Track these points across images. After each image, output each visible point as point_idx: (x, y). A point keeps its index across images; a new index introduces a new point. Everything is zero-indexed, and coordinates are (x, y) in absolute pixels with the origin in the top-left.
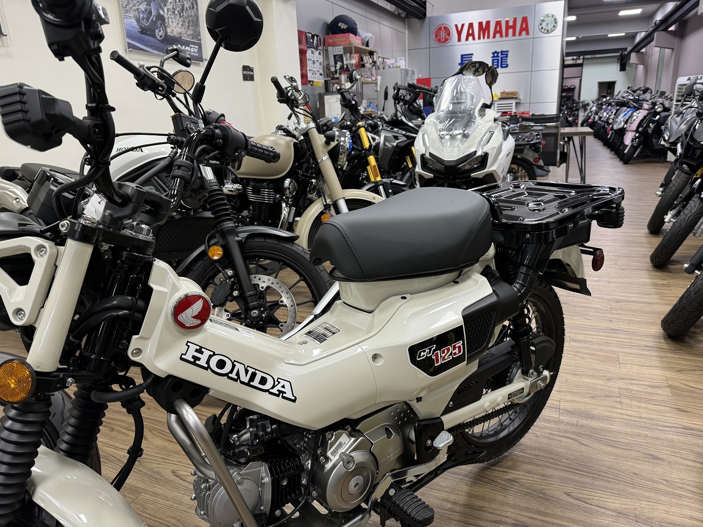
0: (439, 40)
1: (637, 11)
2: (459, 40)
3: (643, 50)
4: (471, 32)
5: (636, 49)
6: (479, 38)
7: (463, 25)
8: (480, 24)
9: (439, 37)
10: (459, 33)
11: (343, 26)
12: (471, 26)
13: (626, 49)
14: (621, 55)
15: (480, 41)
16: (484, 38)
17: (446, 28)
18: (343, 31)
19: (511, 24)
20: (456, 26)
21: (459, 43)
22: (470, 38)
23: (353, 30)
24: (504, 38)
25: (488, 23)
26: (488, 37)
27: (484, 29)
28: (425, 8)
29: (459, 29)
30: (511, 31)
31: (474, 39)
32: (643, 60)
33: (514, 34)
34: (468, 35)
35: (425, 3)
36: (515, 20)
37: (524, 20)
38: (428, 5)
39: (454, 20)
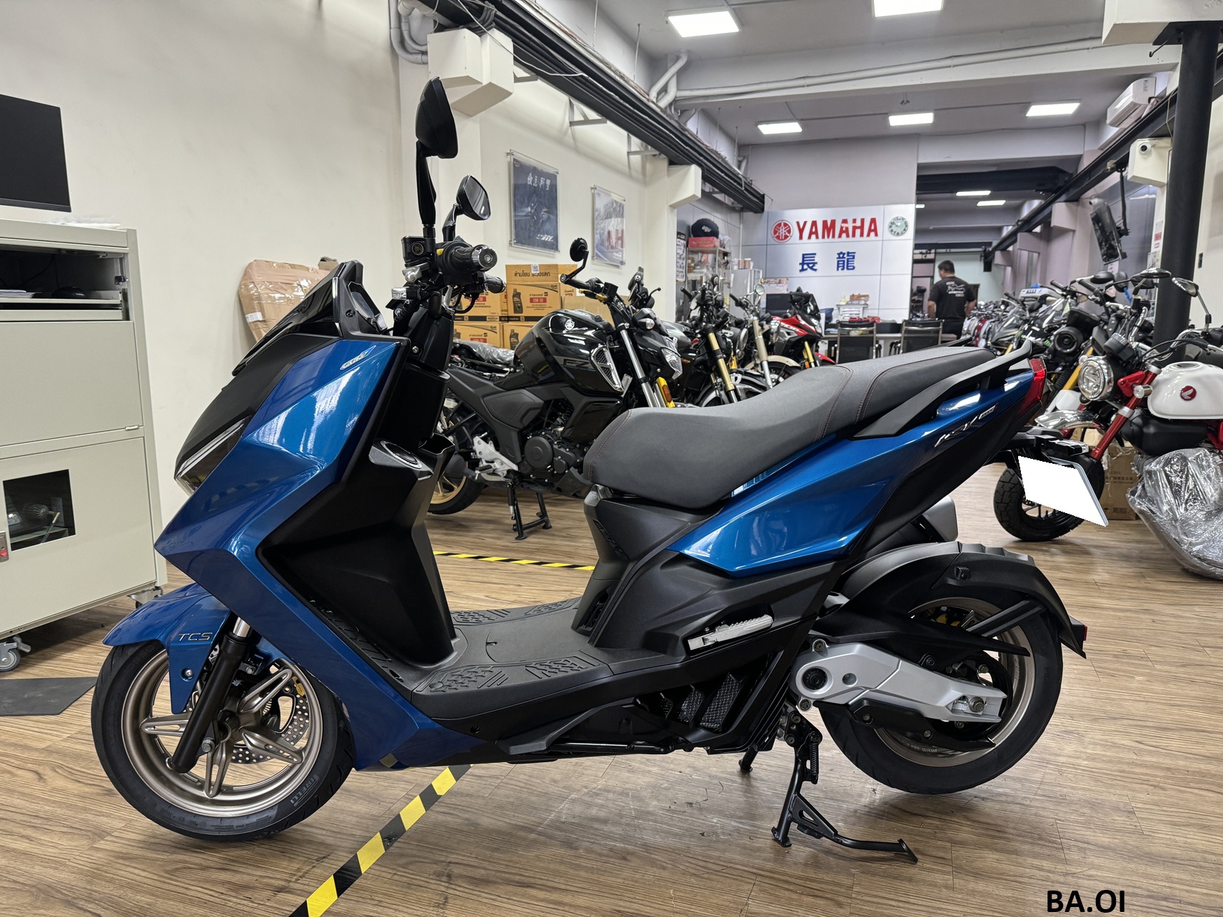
0: (778, 237)
1: (1001, 203)
2: (801, 237)
3: (1011, 249)
4: (814, 230)
5: (1002, 247)
6: (823, 237)
7: (805, 223)
8: (825, 223)
9: (778, 234)
10: (801, 231)
11: (706, 229)
12: (814, 223)
13: (990, 244)
14: (985, 250)
15: (823, 240)
16: (828, 237)
17: (785, 225)
18: (707, 235)
19: (858, 224)
20: (798, 223)
21: (801, 241)
22: (813, 236)
23: (714, 233)
24: (851, 238)
25: (833, 222)
26: (833, 236)
27: (829, 228)
28: (763, 202)
30: (858, 232)
31: (817, 237)
32: (1010, 261)
33: (862, 235)
34: (811, 233)
35: (763, 196)
36: (863, 221)
37: (873, 221)
38: (766, 199)
39: (795, 216)
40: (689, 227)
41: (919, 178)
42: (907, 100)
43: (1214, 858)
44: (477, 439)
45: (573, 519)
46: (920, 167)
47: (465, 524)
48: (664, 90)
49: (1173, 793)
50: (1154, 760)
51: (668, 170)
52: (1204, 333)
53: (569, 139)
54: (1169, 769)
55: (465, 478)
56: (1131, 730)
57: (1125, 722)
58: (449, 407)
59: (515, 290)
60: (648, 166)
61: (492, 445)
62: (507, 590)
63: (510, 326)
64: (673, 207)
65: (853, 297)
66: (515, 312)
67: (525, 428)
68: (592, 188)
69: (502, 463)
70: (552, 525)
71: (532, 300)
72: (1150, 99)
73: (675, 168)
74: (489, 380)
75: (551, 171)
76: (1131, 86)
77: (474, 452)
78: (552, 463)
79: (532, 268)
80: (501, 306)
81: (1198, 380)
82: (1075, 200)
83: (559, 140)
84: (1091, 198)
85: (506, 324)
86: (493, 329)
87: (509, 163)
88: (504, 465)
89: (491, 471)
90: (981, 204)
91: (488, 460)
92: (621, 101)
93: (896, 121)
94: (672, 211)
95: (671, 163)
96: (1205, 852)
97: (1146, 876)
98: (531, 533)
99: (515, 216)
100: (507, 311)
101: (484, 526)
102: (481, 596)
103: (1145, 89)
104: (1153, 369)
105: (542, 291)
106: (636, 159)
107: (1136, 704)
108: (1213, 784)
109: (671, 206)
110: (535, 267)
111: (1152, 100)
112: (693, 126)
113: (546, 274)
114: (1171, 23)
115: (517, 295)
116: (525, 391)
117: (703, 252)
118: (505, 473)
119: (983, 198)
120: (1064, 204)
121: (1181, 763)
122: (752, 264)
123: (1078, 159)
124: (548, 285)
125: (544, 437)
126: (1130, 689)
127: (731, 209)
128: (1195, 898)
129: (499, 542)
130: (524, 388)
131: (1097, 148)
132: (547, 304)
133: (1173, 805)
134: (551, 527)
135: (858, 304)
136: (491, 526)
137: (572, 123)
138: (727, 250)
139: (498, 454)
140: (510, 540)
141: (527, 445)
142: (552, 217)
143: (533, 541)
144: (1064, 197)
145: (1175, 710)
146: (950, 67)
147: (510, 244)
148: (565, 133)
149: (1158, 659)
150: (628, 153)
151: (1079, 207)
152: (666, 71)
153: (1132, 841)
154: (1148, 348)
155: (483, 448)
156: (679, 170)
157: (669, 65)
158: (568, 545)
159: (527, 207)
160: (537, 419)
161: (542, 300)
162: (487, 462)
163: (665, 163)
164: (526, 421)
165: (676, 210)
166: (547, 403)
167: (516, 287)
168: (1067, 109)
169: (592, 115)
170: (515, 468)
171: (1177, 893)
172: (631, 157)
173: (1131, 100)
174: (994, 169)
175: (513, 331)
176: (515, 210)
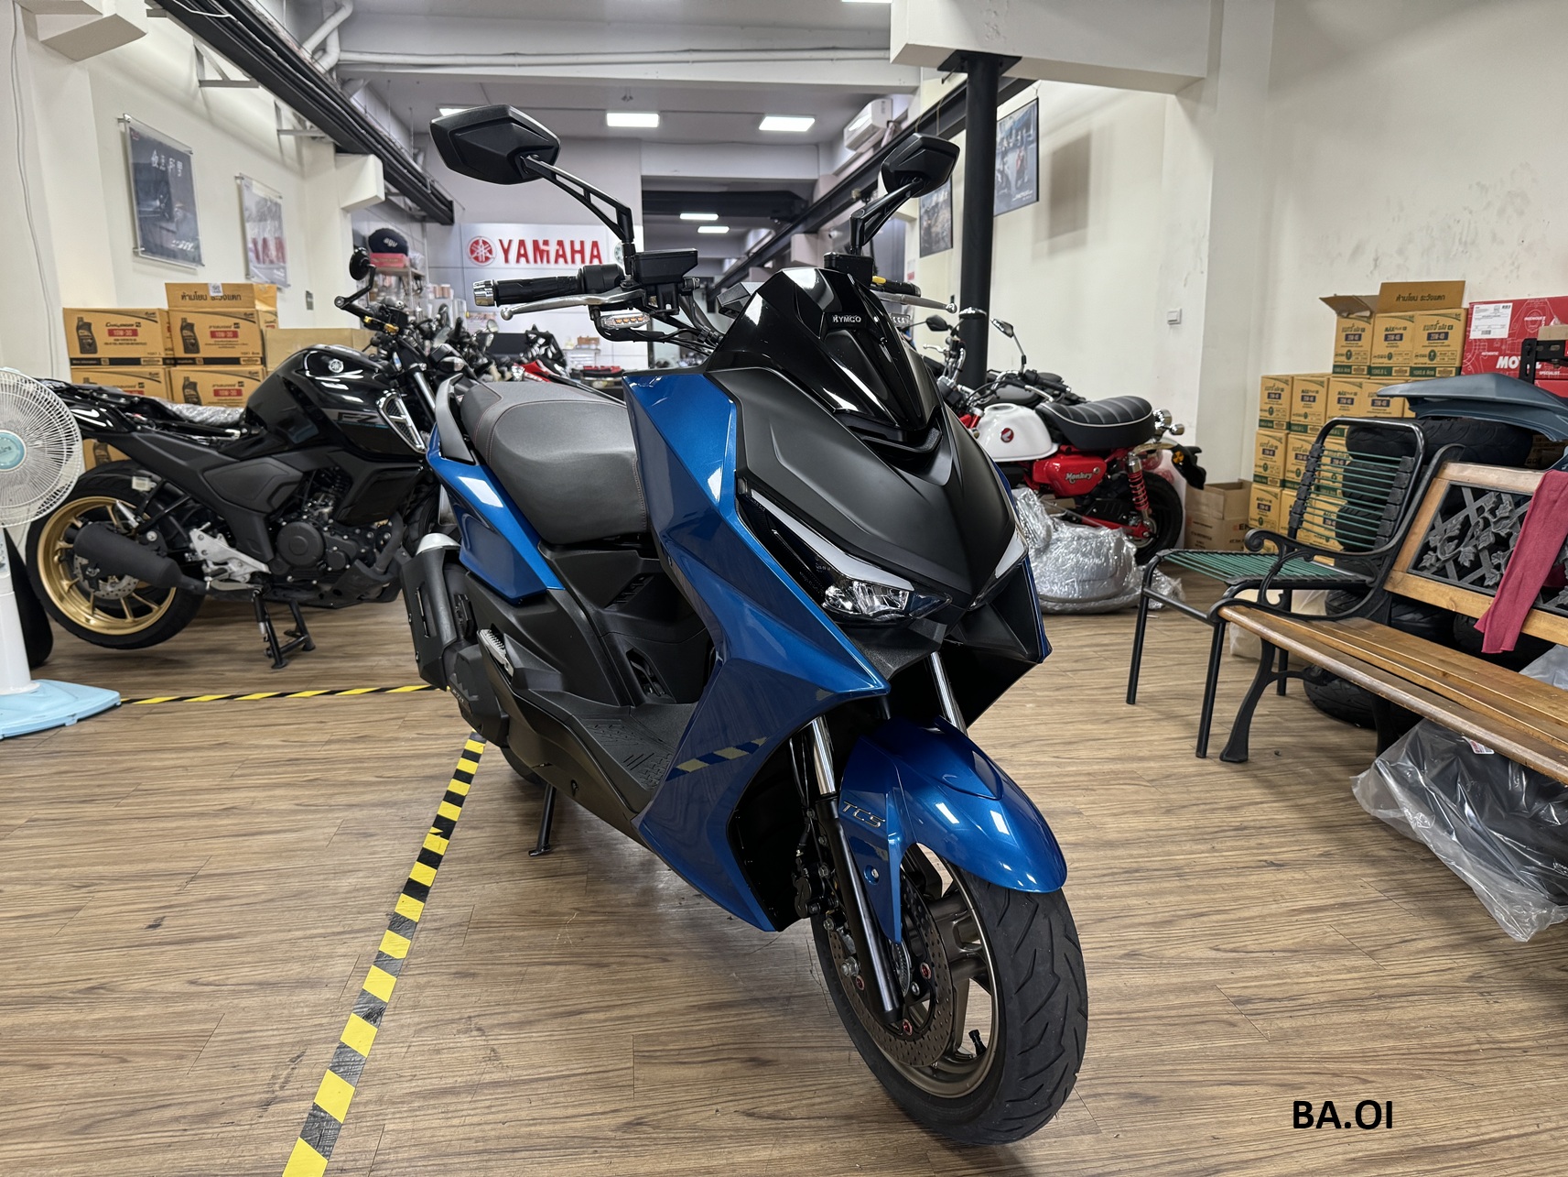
0: (477, 258)
1: (724, 230)
2: (506, 261)
4: (522, 252)
5: (728, 283)
6: (535, 261)
7: (510, 241)
8: (536, 243)
9: (475, 255)
10: (506, 252)
11: (391, 243)
12: (522, 243)
13: (712, 279)
14: (707, 287)
15: (536, 266)
16: (542, 260)
17: (485, 243)
18: (391, 250)
19: (577, 247)
20: (501, 241)
21: (507, 265)
22: (522, 260)
23: (402, 249)
24: (568, 265)
25: (546, 243)
26: (548, 261)
27: (541, 250)
28: (452, 211)
29: (506, 246)
30: (577, 256)
31: (527, 260)
33: (583, 262)
34: (519, 255)
35: (451, 203)
36: (582, 243)
37: (595, 244)
38: (455, 204)
39: (496, 233)
40: (364, 238)
41: (643, 192)
42: (630, 96)
43: (1154, 833)
44: (195, 534)
45: (339, 635)
46: (645, 180)
47: (176, 658)
48: (322, 48)
49: (1102, 792)
50: (1074, 769)
51: (335, 160)
52: (1020, 374)
53: (199, 105)
54: (1089, 774)
55: (173, 590)
56: (1046, 748)
57: (1037, 743)
58: (141, 489)
59: (184, 320)
60: (306, 152)
61: (223, 539)
62: (306, 729)
63: (180, 373)
64: (346, 210)
65: (580, 339)
66: (186, 351)
67: (274, 512)
68: (236, 178)
69: (242, 564)
70: (317, 645)
71: (213, 335)
72: (888, 122)
73: (345, 158)
74: (209, 447)
75: (182, 149)
76: (869, 107)
77: (193, 552)
78: (323, 557)
79: (211, 289)
80: (164, 343)
81: (1014, 421)
82: (813, 231)
83: (187, 105)
84: (829, 230)
85: (173, 369)
86: (153, 377)
87: (123, 135)
88: (244, 566)
89: (225, 576)
90: (702, 230)
91: (216, 561)
92: (280, 60)
93: (617, 120)
94: (345, 216)
95: (339, 150)
96: (1146, 830)
97: (1115, 858)
98: (291, 657)
99: (140, 212)
100: (172, 350)
101: (209, 657)
102: (276, 742)
103: (883, 111)
104: (978, 412)
105: (230, 321)
106: (289, 140)
107: (1038, 727)
108: (1125, 778)
109: (343, 209)
110: (216, 288)
111: (891, 125)
112: (358, 101)
113: (234, 297)
114: (958, 52)
115: (188, 326)
116: (268, 460)
117: (385, 274)
118: (248, 577)
119: (708, 223)
120: (803, 236)
121: (1096, 767)
122: (452, 292)
123: (812, 184)
124: (239, 313)
125: (306, 521)
126: (1027, 716)
127: (412, 218)
128: (1156, 865)
129: (248, 675)
130: (269, 455)
131: (831, 172)
132: (240, 339)
133: (1107, 801)
134: (314, 648)
135: (589, 349)
136: (220, 657)
137: (203, 83)
138: (419, 272)
139: (234, 552)
140: (263, 670)
141: (281, 535)
142: (189, 215)
143: (297, 667)
144: (800, 228)
145: (1070, 727)
146: (688, 62)
147: (136, 253)
148: (194, 97)
149: (1036, 687)
150: (278, 131)
151: (819, 241)
152: (322, 23)
153: (1092, 834)
154: (972, 392)
155: (207, 545)
156: (352, 161)
157: (327, 14)
158: (355, 667)
159: (155, 199)
160: (291, 498)
161: (230, 334)
162: (215, 564)
163: (331, 150)
164: (276, 502)
165: (349, 215)
166: (307, 474)
167: (184, 315)
168: (801, 125)
169: (235, 73)
170: (264, 568)
171: (1142, 865)
172: (282, 137)
173: (870, 122)
174: (724, 189)
175: (187, 379)
176: (138, 204)
